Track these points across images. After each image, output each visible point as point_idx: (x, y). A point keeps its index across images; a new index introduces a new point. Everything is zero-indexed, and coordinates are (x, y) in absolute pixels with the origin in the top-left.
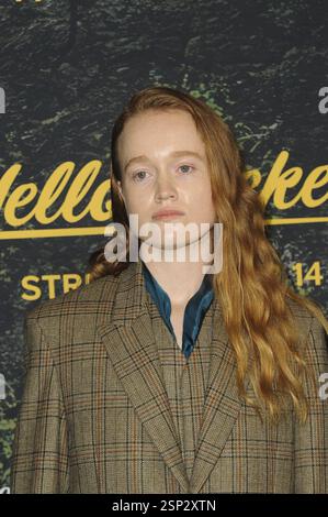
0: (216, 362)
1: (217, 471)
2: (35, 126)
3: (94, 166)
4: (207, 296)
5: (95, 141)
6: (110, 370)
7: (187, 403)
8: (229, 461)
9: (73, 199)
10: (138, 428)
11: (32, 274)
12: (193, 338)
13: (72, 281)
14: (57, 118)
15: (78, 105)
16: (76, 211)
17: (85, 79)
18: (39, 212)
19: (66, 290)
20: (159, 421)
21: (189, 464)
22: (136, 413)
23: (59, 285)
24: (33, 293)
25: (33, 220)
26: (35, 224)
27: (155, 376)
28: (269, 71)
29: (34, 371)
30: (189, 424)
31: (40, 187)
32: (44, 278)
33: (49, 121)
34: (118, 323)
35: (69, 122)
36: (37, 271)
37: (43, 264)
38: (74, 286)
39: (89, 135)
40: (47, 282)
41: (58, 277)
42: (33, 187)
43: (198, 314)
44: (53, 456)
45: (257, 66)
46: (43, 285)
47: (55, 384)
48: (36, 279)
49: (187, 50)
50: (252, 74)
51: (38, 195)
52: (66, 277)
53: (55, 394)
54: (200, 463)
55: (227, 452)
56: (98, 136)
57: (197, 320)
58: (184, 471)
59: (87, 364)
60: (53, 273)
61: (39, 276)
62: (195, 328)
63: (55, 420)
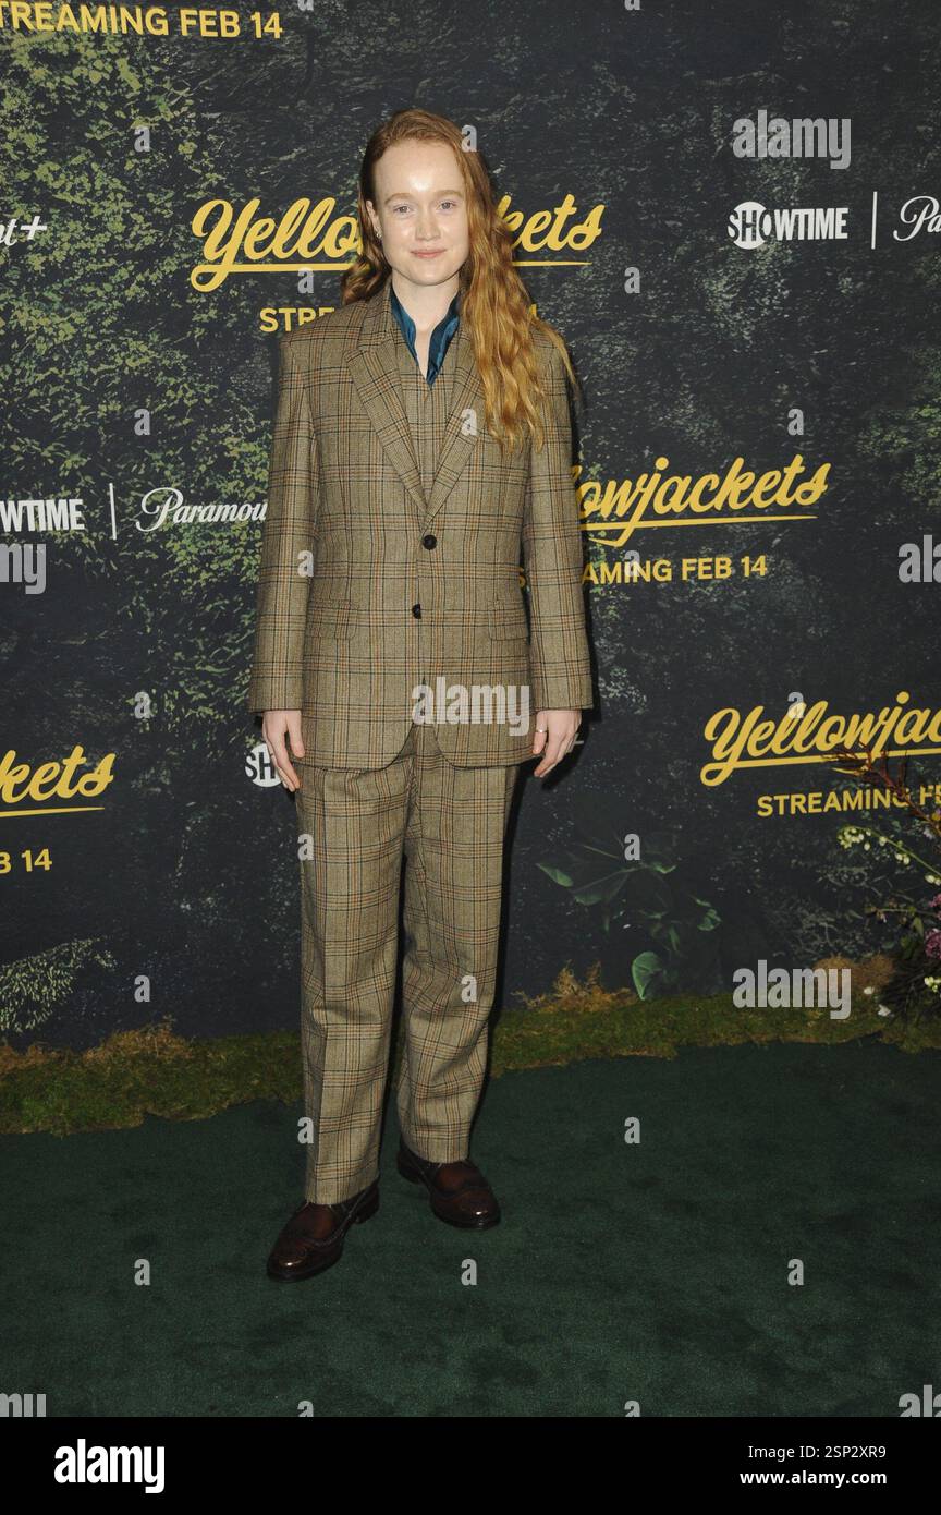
0: (459, 389)
1: (454, 493)
2: (274, 162)
3: (329, 204)
4: (452, 323)
5: (330, 178)
6: (354, 394)
7: (429, 428)
8: (465, 485)
9: (308, 235)
10: (380, 450)
11: (270, 307)
12: (438, 364)
13: (307, 315)
14: (293, 155)
15: (314, 142)
16: (312, 247)
17: (321, 117)
18: (276, 247)
19: (301, 323)
20: (398, 445)
21: (428, 485)
22: (377, 437)
23: (294, 317)
24: (271, 325)
25: (271, 254)
26: (272, 258)
27: (395, 401)
28: (494, 116)
29: (286, 393)
30: (430, 448)
31: (278, 222)
32: (281, 311)
33: (286, 158)
34: (364, 349)
35: (305, 159)
36: (274, 303)
37: (280, 297)
38: (308, 319)
39: (324, 173)
40: (283, 315)
41: (294, 310)
42: (271, 222)
43: (443, 341)
44: (304, 475)
45: (483, 110)
46: (280, 318)
47: (305, 406)
48: (274, 312)
49: (418, 91)
50: (479, 119)
51: (276, 230)
52: (302, 311)
53: (304, 416)
54: (439, 486)
55: (465, 476)
56: (332, 174)
57: (442, 347)
58: (422, 493)
59: (334, 388)
60: (289, 306)
61: (276, 309)
62: (440, 355)
63: (306, 441)
